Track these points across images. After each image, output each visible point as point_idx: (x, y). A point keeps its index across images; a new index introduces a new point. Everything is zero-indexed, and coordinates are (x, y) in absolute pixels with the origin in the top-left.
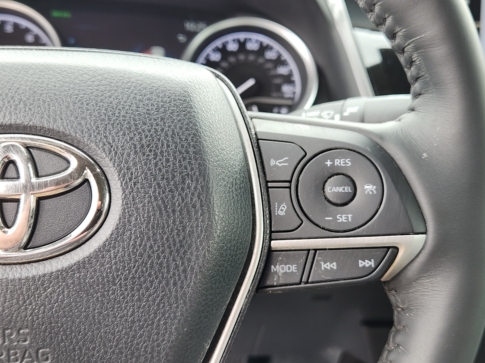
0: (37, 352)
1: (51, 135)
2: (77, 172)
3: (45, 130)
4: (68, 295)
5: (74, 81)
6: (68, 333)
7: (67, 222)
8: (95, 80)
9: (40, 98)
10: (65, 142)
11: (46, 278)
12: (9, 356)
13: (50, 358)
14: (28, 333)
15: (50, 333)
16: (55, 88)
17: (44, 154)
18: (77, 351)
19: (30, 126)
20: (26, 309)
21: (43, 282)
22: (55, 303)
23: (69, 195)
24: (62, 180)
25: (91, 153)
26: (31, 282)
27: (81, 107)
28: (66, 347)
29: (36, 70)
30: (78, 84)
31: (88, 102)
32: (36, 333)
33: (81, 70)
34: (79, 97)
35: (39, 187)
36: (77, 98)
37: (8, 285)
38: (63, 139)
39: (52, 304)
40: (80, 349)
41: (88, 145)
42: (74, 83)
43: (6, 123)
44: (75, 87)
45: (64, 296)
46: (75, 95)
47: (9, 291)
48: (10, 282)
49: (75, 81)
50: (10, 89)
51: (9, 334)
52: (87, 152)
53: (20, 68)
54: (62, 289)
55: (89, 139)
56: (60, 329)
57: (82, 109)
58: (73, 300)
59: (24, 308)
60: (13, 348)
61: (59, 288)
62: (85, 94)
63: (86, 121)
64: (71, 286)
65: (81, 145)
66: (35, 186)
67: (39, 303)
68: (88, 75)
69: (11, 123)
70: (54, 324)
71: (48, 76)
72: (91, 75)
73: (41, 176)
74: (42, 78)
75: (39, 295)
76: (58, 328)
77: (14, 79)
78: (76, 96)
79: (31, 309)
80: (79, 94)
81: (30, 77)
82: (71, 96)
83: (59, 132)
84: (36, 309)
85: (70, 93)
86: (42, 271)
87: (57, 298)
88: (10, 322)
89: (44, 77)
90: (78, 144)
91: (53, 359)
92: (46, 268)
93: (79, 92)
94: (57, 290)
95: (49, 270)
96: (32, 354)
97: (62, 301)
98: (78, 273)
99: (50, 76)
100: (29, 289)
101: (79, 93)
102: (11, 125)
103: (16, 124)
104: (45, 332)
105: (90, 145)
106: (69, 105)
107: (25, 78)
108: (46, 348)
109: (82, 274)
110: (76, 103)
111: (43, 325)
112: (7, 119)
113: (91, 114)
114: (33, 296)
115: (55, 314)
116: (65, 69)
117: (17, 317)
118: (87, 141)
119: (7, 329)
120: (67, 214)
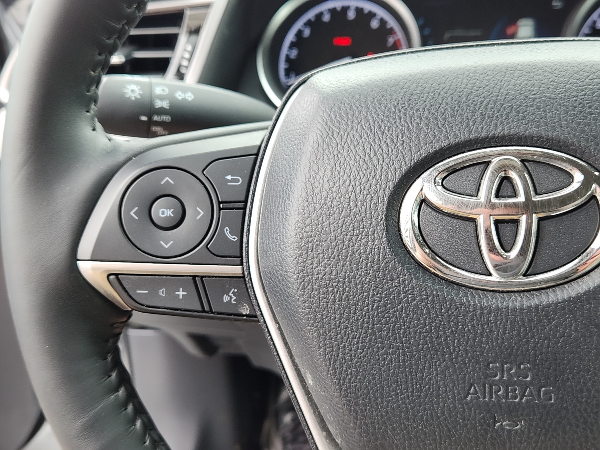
0: (539, 391)
1: (549, 146)
2: (584, 188)
3: (543, 140)
4: (576, 329)
5: (569, 81)
6: (575, 372)
7: (572, 246)
8: (595, 77)
9: (533, 104)
10: (565, 153)
11: (550, 308)
12: (507, 392)
13: (553, 397)
14: (529, 369)
15: (555, 370)
16: (548, 90)
17: (541, 168)
18: (585, 392)
19: (526, 136)
20: (528, 342)
21: (547, 313)
22: (561, 338)
23: (573, 215)
24: (568, 198)
25: (597, 165)
26: (533, 312)
27: (583, 111)
28: (573, 387)
29: (522, 72)
30: (575, 84)
31: (590, 104)
32: (539, 370)
33: (574, 66)
34: (578, 100)
35: (541, 206)
36: (576, 100)
37: (509, 315)
38: (563, 149)
39: (557, 338)
40: (588, 390)
41: (595, 156)
42: (569, 82)
43: (498, 135)
44: (572, 87)
45: (571, 330)
46: (574, 97)
47: (509, 322)
48: (510, 311)
49: (571, 80)
50: (498, 96)
51: (508, 369)
52: (593, 164)
53: (503, 69)
54: (568, 322)
55: (596, 148)
56: (566, 367)
57: (584, 113)
58: (582, 335)
59: (526, 341)
60: (512, 383)
61: (565, 320)
62: (585, 95)
63: (591, 127)
64: (579, 319)
65: (585, 156)
66: (537, 206)
67: (543, 336)
68: (584, 72)
69: (504, 134)
70: (559, 361)
71: (538, 77)
72: (587, 71)
73: (539, 193)
74: (531, 80)
75: (542, 327)
76: (564, 365)
77: (500, 84)
78: (574, 99)
79: (533, 342)
80: (578, 96)
81: (517, 80)
82: (568, 98)
83: (559, 141)
84: (539, 342)
85: (566, 95)
86: (546, 300)
87: (563, 332)
88: (510, 355)
89: (533, 78)
90: (582, 155)
91: (557, 400)
92: (550, 297)
93: (577, 92)
94: (563, 323)
95: (553, 300)
96: (533, 392)
97: (570, 335)
98: (587, 304)
99: (541, 77)
100: (531, 321)
101: (577, 94)
102: (504, 137)
103: (509, 136)
104: (549, 369)
105: (597, 155)
106: (567, 110)
107: (512, 82)
108: (550, 386)
109: (593, 306)
110: (576, 107)
111: (546, 361)
112: (499, 131)
113: (596, 118)
114: (535, 329)
115: (560, 350)
116: (556, 66)
117: (518, 350)
118: (593, 151)
119: (506, 363)
120: (572, 236)
